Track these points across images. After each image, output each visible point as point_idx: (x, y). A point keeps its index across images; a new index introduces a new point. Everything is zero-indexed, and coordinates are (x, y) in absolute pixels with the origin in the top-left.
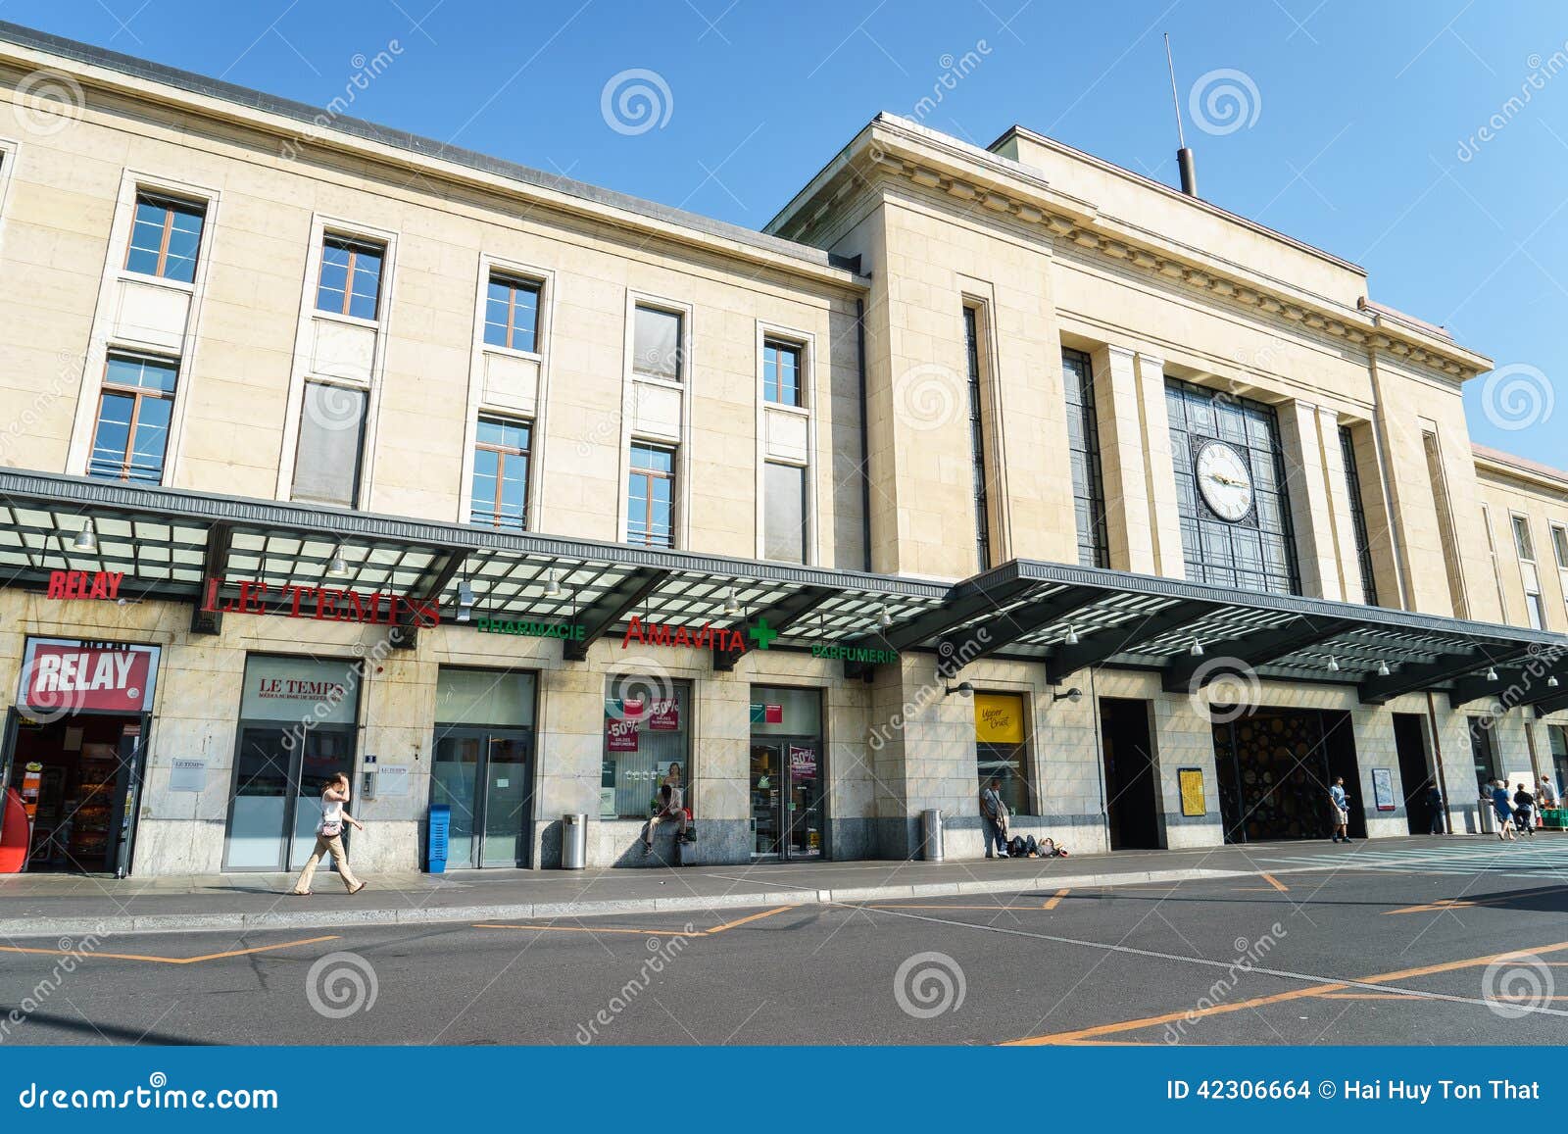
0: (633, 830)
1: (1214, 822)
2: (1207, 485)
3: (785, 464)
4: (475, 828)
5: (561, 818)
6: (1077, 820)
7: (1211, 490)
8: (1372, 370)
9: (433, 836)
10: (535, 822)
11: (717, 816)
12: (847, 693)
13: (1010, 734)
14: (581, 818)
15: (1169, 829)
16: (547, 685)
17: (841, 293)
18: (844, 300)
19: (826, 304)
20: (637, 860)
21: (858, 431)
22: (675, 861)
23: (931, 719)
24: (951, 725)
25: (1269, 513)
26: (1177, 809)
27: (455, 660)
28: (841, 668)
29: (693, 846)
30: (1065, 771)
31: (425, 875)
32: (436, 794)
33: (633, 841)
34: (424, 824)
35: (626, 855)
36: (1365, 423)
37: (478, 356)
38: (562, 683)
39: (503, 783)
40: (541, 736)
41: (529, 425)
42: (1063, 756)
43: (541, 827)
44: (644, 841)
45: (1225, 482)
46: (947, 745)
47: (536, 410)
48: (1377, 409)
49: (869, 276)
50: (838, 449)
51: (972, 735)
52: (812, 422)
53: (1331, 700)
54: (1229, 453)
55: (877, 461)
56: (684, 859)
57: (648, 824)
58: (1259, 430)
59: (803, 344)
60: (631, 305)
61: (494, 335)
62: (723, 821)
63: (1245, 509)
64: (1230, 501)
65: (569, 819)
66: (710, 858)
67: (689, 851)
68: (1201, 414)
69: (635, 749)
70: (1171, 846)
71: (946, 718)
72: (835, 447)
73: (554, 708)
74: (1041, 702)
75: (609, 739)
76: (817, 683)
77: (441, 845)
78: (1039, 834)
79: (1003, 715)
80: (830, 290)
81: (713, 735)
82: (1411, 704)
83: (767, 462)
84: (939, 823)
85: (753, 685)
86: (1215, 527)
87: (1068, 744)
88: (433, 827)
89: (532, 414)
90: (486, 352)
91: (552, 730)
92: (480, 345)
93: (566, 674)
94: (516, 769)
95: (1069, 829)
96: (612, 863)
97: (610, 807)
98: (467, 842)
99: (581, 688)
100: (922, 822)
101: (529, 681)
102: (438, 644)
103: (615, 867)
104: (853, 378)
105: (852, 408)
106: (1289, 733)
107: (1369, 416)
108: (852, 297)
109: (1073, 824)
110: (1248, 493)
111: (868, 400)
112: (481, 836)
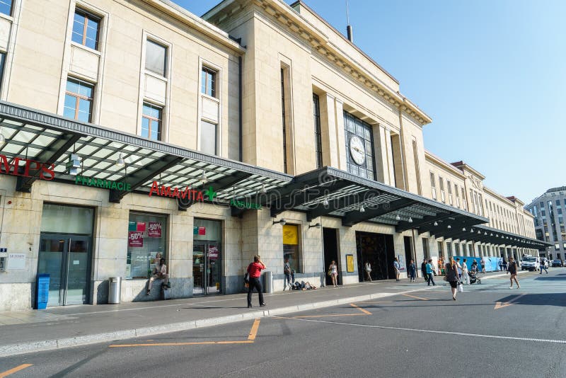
0: (141, 284)
1: (356, 275)
2: (352, 151)
3: (209, 122)
4: (62, 285)
5: (107, 279)
6: (315, 275)
7: (354, 152)
8: (400, 117)
9: (40, 290)
10: (94, 281)
11: (179, 276)
12: (232, 223)
13: (293, 241)
14: (118, 279)
15: (343, 277)
16: (101, 213)
17: (233, 53)
18: (234, 56)
19: (227, 56)
20: (144, 298)
21: (238, 112)
22: (161, 297)
23: (268, 234)
24: (275, 237)
25: (370, 163)
26: (346, 270)
27: (52, 199)
28: (230, 212)
29: (169, 290)
30: (312, 256)
31: (36, 310)
32: (40, 268)
33: (141, 289)
34: (35, 284)
35: (138, 296)
36: (397, 135)
37: (68, 48)
38: (108, 213)
39: (76, 262)
40: (97, 239)
41: (93, 87)
42: (311, 250)
43: (97, 284)
44: (147, 289)
45: (358, 151)
46: (273, 245)
47: (98, 79)
48: (401, 131)
49: (245, 47)
50: (230, 119)
51: (281, 242)
52: (220, 105)
53: (388, 230)
54: (359, 140)
55: (246, 126)
56: (166, 296)
57: (149, 281)
58: (367, 133)
59: (218, 71)
60: (145, 38)
61: (76, 38)
62: (181, 278)
63: (363, 161)
64: (359, 158)
65: (111, 279)
66: (176, 295)
67: (167, 293)
68: (351, 124)
69: (141, 246)
70: (344, 284)
71: (273, 234)
72: (229, 117)
73: (103, 225)
74: (305, 228)
75: (130, 241)
76: (220, 218)
77: (44, 295)
78: (305, 280)
79: (291, 233)
80: (229, 50)
81: (177, 239)
82: (408, 233)
83: (202, 120)
84: (272, 277)
85: (195, 218)
86: (354, 167)
87: (314, 245)
88: (40, 286)
89: (95, 81)
90: (72, 46)
91: (103, 236)
92: (69, 41)
93: (110, 209)
94: (84, 255)
95: (313, 278)
96: (132, 300)
97: (129, 273)
98: (57, 292)
99: (117, 217)
100: (265, 276)
101: (91, 212)
102: (43, 191)
103: (133, 301)
104: (236, 89)
105: (236, 102)
106: (373, 243)
107: (398, 132)
108: (237, 55)
109: (315, 276)
110: (364, 156)
111: (243, 100)
112: (65, 289)
